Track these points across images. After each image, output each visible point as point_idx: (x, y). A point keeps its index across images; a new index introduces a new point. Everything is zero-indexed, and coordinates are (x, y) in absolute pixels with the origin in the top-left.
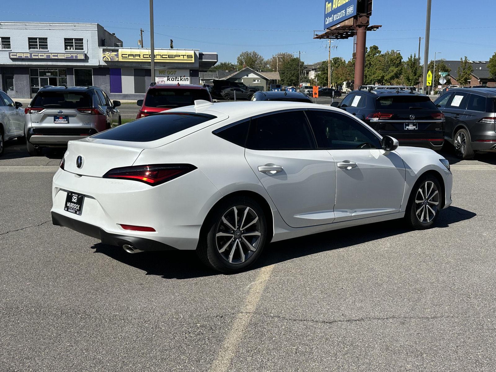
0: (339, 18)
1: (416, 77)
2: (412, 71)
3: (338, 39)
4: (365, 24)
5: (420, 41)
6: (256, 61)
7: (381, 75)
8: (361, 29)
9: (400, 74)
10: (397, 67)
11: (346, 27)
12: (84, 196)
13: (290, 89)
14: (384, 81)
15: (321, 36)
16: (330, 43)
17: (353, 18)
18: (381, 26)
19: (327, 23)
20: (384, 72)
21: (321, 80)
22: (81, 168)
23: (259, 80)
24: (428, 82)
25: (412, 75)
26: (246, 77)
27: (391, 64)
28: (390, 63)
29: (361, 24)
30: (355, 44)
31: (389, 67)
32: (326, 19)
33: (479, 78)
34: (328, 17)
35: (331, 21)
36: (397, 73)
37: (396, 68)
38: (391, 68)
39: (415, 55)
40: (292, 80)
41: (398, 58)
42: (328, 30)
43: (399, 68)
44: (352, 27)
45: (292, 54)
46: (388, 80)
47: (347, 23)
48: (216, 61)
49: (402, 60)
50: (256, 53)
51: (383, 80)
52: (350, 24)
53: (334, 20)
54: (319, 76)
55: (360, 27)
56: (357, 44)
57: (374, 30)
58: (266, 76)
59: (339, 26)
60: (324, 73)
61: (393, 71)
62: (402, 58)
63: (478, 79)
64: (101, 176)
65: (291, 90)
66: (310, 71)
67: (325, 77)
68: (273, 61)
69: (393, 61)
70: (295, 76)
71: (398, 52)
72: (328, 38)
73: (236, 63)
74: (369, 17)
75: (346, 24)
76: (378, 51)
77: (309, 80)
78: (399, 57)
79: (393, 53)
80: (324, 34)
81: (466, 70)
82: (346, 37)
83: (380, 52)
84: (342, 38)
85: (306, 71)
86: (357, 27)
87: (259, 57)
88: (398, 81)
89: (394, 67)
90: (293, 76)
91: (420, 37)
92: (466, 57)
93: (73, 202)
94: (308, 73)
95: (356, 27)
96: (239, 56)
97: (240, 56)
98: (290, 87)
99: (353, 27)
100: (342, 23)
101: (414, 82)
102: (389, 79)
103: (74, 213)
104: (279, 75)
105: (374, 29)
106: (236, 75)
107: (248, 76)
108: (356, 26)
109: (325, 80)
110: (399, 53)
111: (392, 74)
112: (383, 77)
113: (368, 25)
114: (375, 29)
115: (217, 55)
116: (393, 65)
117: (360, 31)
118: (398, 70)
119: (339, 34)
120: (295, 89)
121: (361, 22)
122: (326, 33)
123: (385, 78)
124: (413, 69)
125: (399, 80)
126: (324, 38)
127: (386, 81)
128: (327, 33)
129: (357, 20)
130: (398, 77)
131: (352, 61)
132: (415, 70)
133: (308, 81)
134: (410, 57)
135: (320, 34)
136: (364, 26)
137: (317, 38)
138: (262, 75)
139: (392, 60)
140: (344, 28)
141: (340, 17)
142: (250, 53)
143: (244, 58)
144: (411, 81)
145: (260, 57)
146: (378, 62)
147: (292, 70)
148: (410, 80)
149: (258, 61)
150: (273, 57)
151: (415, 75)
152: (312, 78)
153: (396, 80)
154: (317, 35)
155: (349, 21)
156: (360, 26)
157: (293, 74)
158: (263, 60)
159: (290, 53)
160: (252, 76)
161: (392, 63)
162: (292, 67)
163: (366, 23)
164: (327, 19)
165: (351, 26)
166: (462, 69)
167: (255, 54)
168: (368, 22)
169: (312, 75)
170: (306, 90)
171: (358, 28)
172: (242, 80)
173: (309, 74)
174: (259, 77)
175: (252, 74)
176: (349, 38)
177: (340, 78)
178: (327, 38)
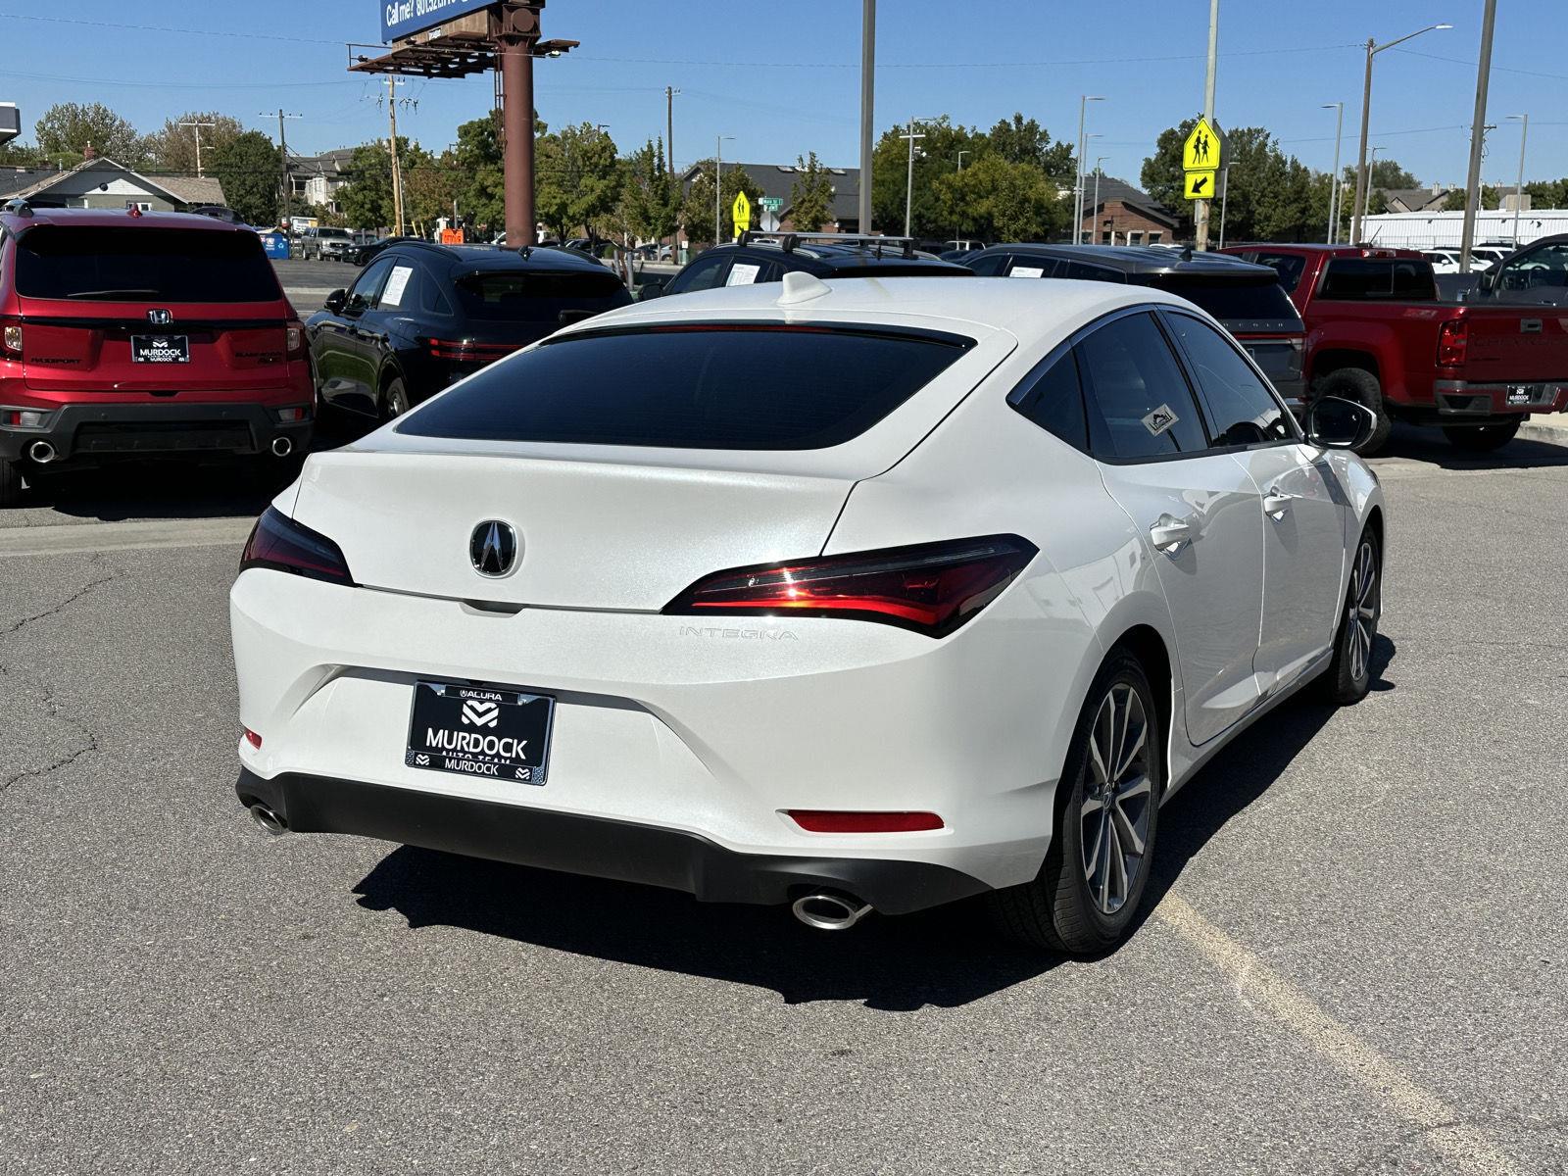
0: (435, 8)
1: (669, 209)
2: (656, 193)
3: (431, 76)
4: (527, 35)
5: (670, 98)
6: (108, 136)
7: (558, 201)
8: (514, 48)
9: (616, 198)
10: (605, 178)
11: (462, 40)
12: (553, 697)
13: (267, 236)
14: (565, 220)
15: (378, 63)
16: (391, 89)
17: (486, 11)
18: (576, 45)
19: (394, 21)
20: (565, 192)
21: (356, 211)
22: (511, 575)
23: (150, 205)
24: (739, 227)
25: (658, 204)
26: (98, 191)
27: (584, 165)
28: (580, 163)
29: (516, 33)
30: (500, 96)
31: (580, 177)
32: (389, 7)
33: (835, 220)
34: (396, 4)
35: (408, 16)
36: (606, 196)
37: (602, 181)
38: (587, 181)
39: (660, 141)
40: (250, 207)
41: (604, 149)
42: (403, 46)
43: (611, 180)
44: (486, 41)
45: (236, 120)
46: (578, 216)
47: (465, 25)
48: (15, 131)
49: (617, 157)
50: (105, 110)
51: (562, 218)
52: (476, 31)
53: (419, 14)
54: (346, 196)
55: (512, 44)
56: (505, 96)
57: (551, 55)
58: (172, 190)
59: (435, 35)
60: (365, 188)
61: (592, 190)
62: (614, 149)
63: (834, 222)
64: (659, 607)
65: (271, 241)
66: (311, 178)
67: (368, 202)
68: (168, 140)
69: (590, 158)
70: (258, 192)
71: (602, 131)
72: (398, 70)
73: (36, 145)
74: (536, 13)
75: (463, 30)
76: (539, 123)
77: (309, 207)
78: (608, 148)
79: (588, 132)
80: (387, 58)
81: (815, 194)
82: (459, 73)
83: (545, 127)
84: (446, 73)
85: (295, 177)
86: (504, 42)
87: (117, 123)
88: (609, 220)
89: (595, 176)
90: (248, 192)
91: (670, 88)
92: (813, 155)
93: (472, 728)
94: (301, 186)
95: (497, 40)
96: (43, 118)
97: (48, 119)
98: (269, 231)
99: (488, 42)
100: (447, 26)
101: (664, 227)
102: (582, 215)
103: (493, 776)
104: (219, 186)
105: (553, 52)
106: (59, 184)
107: (105, 189)
108: (500, 38)
109: (369, 210)
110: (606, 134)
111: (591, 198)
112: (563, 207)
113: (537, 38)
114: (557, 53)
115: (17, 111)
116: (592, 172)
117: (513, 54)
118: (607, 187)
119: (438, 58)
120: (285, 236)
121: (515, 29)
122: (394, 56)
123: (571, 212)
124: (658, 186)
125: (613, 219)
126: (387, 71)
127: (571, 221)
128: (400, 55)
129: (500, 18)
130: (609, 210)
131: (459, 153)
132: (662, 189)
133: (307, 212)
134: (646, 149)
135: (374, 55)
136: (525, 39)
137: (363, 69)
138: (159, 187)
139: (586, 155)
140: (458, 40)
141: (440, 5)
142: (83, 110)
143: (62, 127)
144: (653, 221)
145: (122, 124)
146: (544, 158)
147: (245, 173)
148: (650, 218)
149: (116, 138)
150: (170, 127)
151: (665, 205)
152: (318, 202)
153: (604, 217)
154: (365, 60)
155: (474, 21)
156: (511, 40)
157: (252, 188)
158: (131, 135)
159: (229, 116)
160: (120, 187)
161: (588, 163)
162: (244, 163)
163: (531, 31)
164: (393, 7)
165: (483, 39)
166: (803, 189)
167: (102, 115)
168: (536, 28)
169: (318, 192)
170: (324, 243)
171: (504, 44)
172: (86, 202)
173: (307, 189)
174: (147, 193)
175: (121, 182)
176: (469, 76)
177: (422, 206)
178: (394, 71)
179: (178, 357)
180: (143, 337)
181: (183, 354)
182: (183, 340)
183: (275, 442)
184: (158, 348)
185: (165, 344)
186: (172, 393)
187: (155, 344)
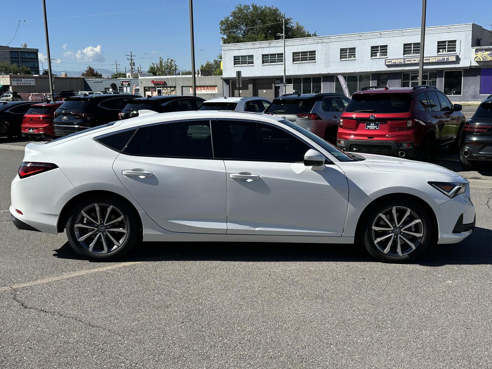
179: (376, 128)
180: (369, 123)
181: (378, 127)
182: (378, 123)
183: (400, 152)
184: (372, 125)
185: (374, 125)
186: (373, 138)
187: (371, 124)
